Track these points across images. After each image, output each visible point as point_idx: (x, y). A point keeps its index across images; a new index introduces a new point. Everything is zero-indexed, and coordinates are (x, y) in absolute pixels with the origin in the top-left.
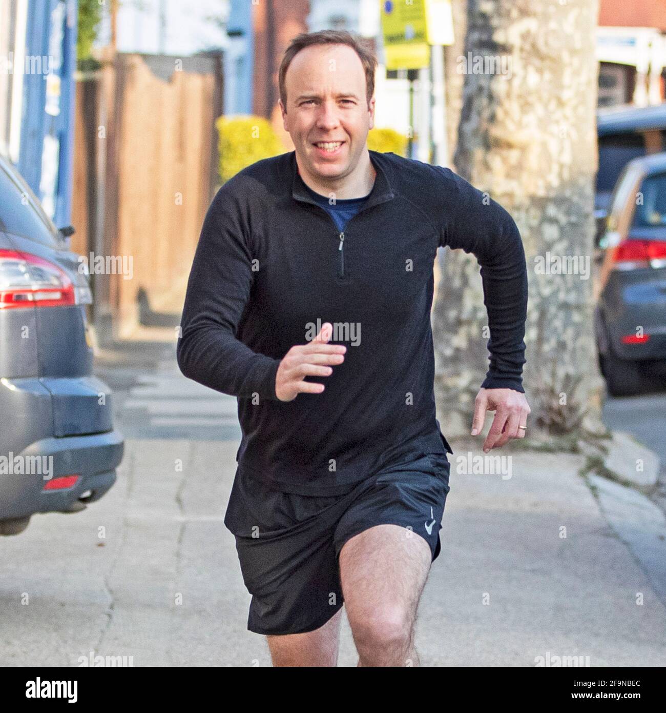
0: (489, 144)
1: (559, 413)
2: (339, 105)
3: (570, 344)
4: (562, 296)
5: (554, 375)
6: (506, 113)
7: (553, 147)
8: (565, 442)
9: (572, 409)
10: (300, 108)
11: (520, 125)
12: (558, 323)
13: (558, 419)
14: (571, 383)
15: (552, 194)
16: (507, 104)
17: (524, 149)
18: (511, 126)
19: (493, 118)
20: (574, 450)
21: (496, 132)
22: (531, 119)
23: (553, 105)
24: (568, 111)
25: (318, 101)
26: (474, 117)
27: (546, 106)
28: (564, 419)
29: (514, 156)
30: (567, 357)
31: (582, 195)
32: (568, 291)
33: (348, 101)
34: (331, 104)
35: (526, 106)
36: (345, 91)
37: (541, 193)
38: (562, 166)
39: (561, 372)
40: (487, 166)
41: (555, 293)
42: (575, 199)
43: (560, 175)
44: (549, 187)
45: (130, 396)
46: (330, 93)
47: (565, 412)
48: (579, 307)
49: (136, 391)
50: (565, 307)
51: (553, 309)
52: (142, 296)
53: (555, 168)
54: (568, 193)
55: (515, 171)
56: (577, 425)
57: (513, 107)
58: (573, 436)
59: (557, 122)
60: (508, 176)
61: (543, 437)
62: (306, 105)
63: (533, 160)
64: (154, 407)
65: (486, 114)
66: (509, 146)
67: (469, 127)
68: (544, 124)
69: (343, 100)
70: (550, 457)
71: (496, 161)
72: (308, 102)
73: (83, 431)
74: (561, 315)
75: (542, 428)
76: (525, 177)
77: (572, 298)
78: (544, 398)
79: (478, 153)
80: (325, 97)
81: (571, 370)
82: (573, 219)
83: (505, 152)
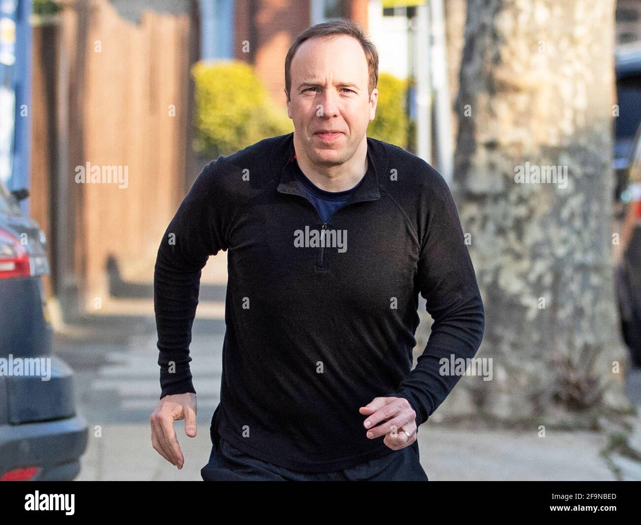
0: (495, 88)
1: (577, 386)
2: (339, 93)
3: (588, 310)
4: (578, 257)
5: (570, 345)
6: (513, 54)
7: (566, 90)
8: (584, 419)
9: (592, 382)
10: (302, 95)
11: (528, 67)
12: (574, 287)
13: (576, 394)
14: (590, 352)
15: (566, 143)
16: (513, 43)
17: (533, 93)
18: (517, 67)
19: (497, 60)
20: (595, 428)
21: (501, 74)
22: (540, 59)
23: (564, 44)
24: (582, 49)
25: (319, 89)
26: (477, 58)
27: (557, 43)
28: (582, 394)
29: (521, 100)
30: (585, 324)
31: (599, 143)
32: (585, 251)
33: (348, 90)
34: (332, 93)
35: (533, 45)
36: (345, 80)
37: (553, 141)
38: (576, 111)
39: (579, 342)
40: (492, 113)
41: (570, 254)
42: (592, 148)
43: (574, 122)
44: (561, 135)
45: (99, 377)
46: (331, 81)
47: (584, 386)
48: (598, 269)
49: (106, 371)
50: (583, 268)
51: (568, 272)
52: (111, 265)
53: (568, 114)
54: (583, 141)
55: (522, 119)
56: (598, 400)
57: (520, 46)
58: (594, 412)
59: (569, 62)
60: (517, 123)
61: (559, 414)
62: (308, 92)
63: (544, 105)
64: (125, 388)
65: (490, 54)
66: (516, 90)
67: (471, 70)
68: (554, 64)
69: (343, 89)
70: (568, 437)
71: (502, 107)
72: (310, 90)
73: (42, 417)
74: (578, 278)
75: (558, 403)
76: (534, 124)
77: (590, 258)
78: (560, 371)
79: (482, 99)
80: (326, 84)
81: (590, 339)
82: (590, 170)
83: (512, 97)
